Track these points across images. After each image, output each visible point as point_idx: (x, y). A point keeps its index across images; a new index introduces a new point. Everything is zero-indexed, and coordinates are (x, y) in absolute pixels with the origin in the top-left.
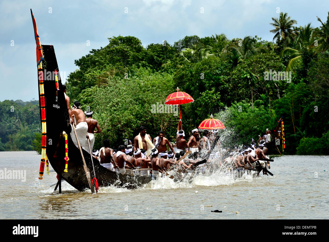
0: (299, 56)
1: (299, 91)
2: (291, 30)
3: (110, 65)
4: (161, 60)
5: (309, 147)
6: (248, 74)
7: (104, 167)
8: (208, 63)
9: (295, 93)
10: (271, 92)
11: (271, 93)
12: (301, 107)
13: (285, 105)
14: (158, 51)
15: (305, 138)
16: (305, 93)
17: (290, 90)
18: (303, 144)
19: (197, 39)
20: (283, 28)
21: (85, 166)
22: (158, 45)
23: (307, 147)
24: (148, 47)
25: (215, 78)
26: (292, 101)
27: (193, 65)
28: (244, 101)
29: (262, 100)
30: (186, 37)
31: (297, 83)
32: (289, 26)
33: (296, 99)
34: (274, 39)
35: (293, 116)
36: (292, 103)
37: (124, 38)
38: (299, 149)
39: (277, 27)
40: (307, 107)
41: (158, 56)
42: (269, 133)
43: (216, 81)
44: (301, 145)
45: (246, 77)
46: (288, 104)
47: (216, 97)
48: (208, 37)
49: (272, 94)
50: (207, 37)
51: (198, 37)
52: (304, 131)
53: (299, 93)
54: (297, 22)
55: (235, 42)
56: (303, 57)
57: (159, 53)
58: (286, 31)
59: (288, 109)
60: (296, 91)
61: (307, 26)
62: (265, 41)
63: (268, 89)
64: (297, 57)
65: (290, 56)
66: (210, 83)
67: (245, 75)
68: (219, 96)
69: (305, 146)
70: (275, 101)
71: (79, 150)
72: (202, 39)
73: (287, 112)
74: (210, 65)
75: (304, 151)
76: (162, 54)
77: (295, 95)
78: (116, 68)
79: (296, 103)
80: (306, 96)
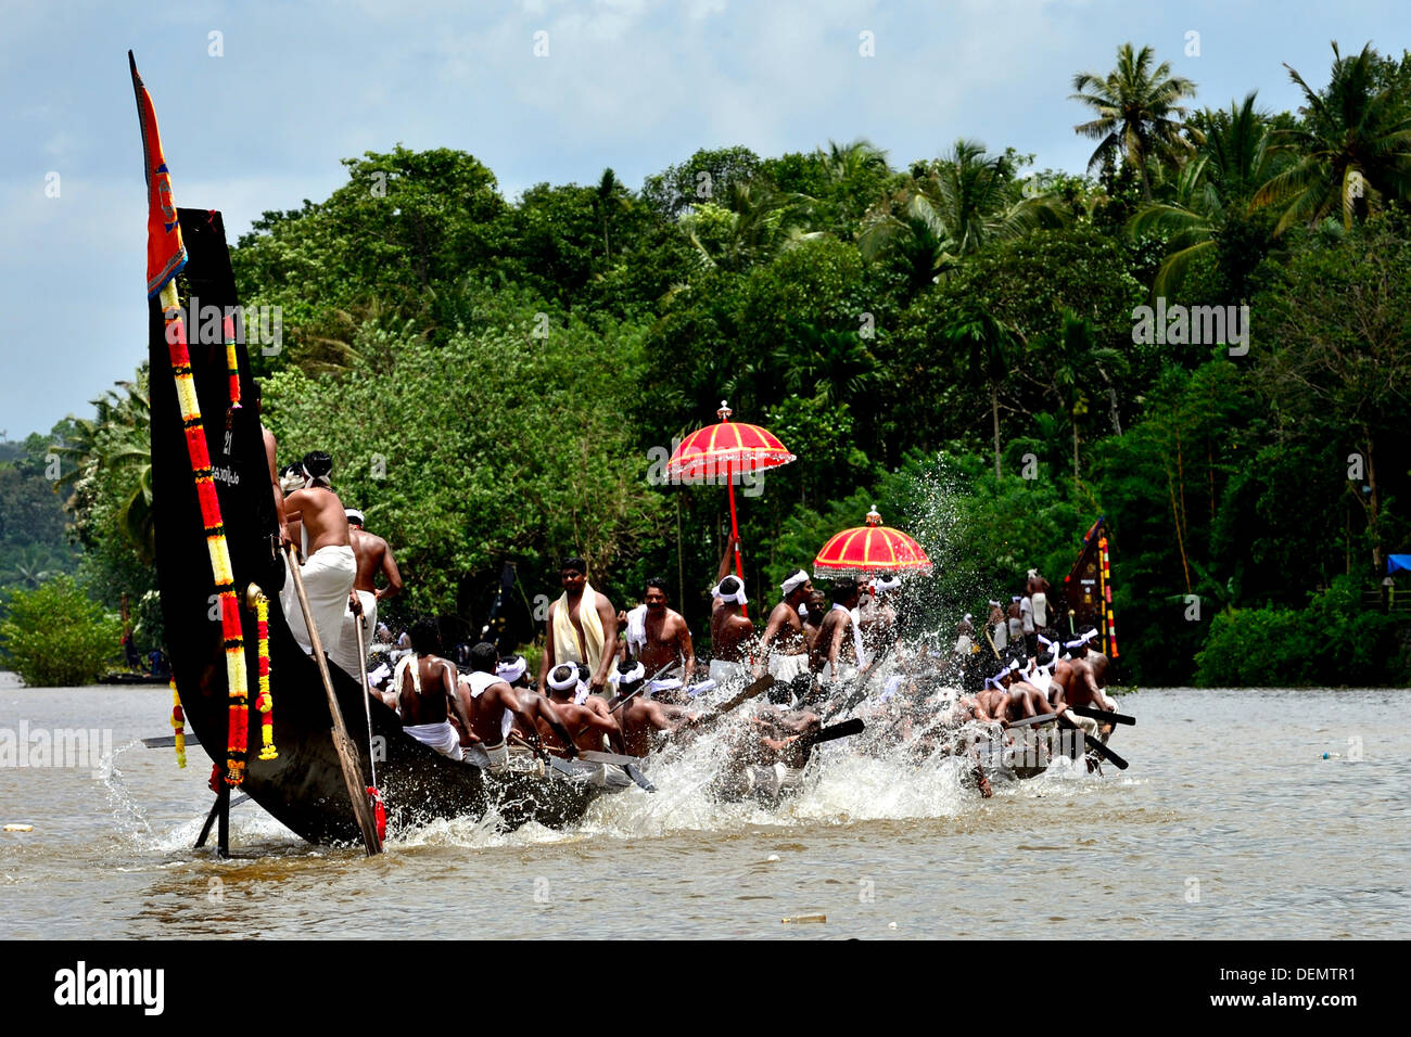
0: (1207, 239)
1: (1206, 397)
2: (1169, 123)
3: (351, 280)
4: (585, 259)
5: (1249, 653)
6: (977, 320)
7: (418, 739)
8: (807, 272)
9: (1191, 407)
10: (1079, 404)
11: (1080, 408)
12: (1215, 470)
13: (1140, 459)
14: (575, 218)
15: (1234, 612)
16: (1236, 408)
17: (1166, 394)
18: (1225, 636)
19: (750, 164)
20: (1132, 116)
21: (339, 732)
22: (571, 191)
23: (1245, 650)
24: (523, 202)
25: (833, 340)
26: (1174, 442)
27: (733, 283)
28: (957, 444)
29: (1043, 439)
30: (701, 153)
31: (1199, 362)
32: (1162, 109)
33: (1191, 433)
34: (1091, 163)
35: (1179, 510)
36: (1173, 454)
37: (417, 157)
38: (1206, 661)
39: (1104, 109)
40: (1241, 470)
41: (574, 241)
42: (1039, 591)
43: (834, 351)
44: (1215, 643)
45: (968, 336)
46: (1156, 460)
47: (835, 428)
48: (799, 155)
49: (1085, 410)
50: (791, 152)
51: (754, 157)
52: (1231, 579)
53: (1205, 408)
54: (1196, 89)
55: (926, 176)
56: (1222, 246)
57: (578, 229)
58: (1148, 127)
59: (1158, 479)
60: (1193, 401)
61: (1240, 105)
62: (1055, 172)
63: (1065, 389)
64: (1199, 246)
65: (1165, 240)
66: (809, 364)
67: (960, 325)
68: (846, 423)
69: (1233, 646)
70: (1100, 443)
71: (316, 665)
72: (768, 162)
73: (1152, 492)
74: (814, 283)
75: (1230, 671)
76: (590, 230)
77: (1188, 417)
78: (382, 296)
79: (1193, 453)
80: (1238, 419)
